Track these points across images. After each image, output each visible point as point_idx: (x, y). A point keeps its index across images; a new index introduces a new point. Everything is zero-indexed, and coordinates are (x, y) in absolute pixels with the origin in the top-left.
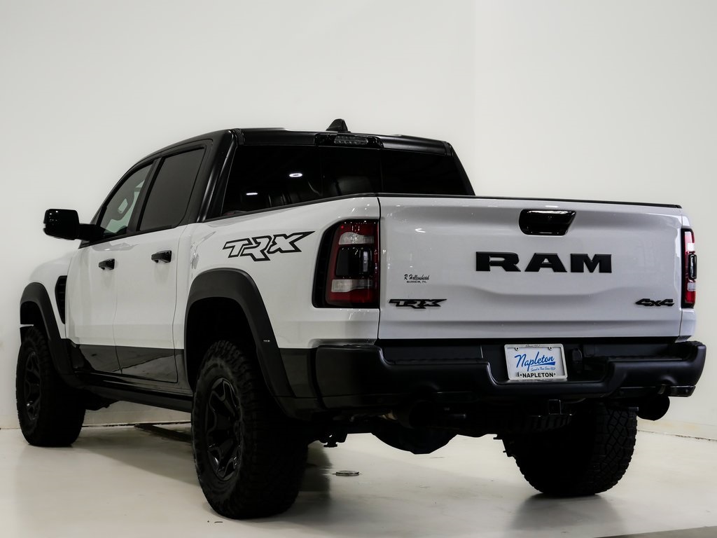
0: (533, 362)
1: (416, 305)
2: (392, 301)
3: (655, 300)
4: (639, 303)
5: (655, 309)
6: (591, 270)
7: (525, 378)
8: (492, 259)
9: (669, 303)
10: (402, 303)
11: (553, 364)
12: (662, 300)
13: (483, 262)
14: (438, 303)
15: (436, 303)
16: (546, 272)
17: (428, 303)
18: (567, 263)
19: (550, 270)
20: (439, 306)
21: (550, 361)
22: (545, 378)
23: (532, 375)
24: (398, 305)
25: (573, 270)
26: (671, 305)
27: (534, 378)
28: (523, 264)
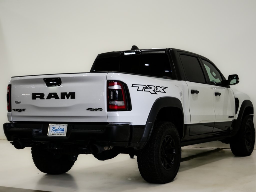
0: (57, 130)
1: (19, 111)
2: (13, 109)
3: (94, 108)
4: (88, 109)
5: (95, 112)
6: (68, 98)
7: (53, 135)
8: (37, 95)
9: (100, 109)
10: (15, 110)
11: (63, 131)
12: (97, 108)
13: (34, 96)
14: (25, 110)
15: (24, 110)
16: (53, 99)
17: (22, 110)
18: (59, 96)
19: (54, 98)
20: (25, 111)
21: (63, 130)
22: (59, 135)
23: (55, 134)
24: (15, 111)
25: (61, 98)
26: (101, 110)
27: (55, 135)
28: (45, 97)
